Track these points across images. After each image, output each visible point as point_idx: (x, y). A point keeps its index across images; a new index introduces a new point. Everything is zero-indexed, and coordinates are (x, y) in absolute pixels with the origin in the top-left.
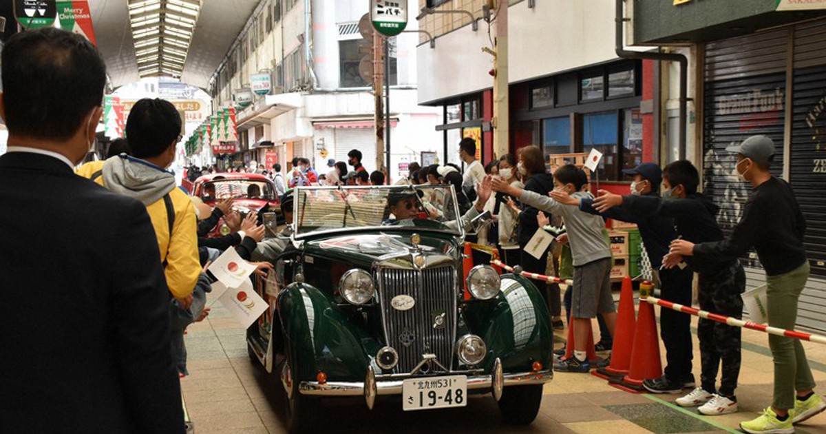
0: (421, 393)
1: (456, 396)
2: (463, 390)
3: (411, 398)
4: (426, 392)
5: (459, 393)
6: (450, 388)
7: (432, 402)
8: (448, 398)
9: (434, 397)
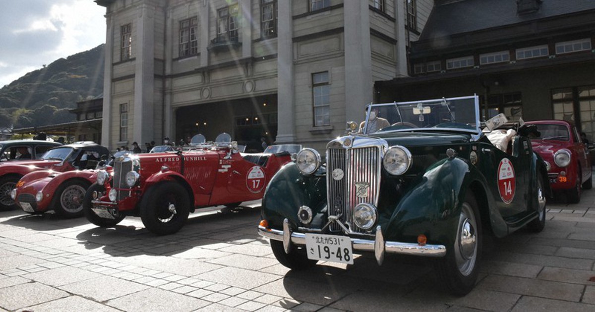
0: (319, 246)
1: (344, 254)
2: (349, 250)
3: (312, 249)
4: (322, 246)
5: (346, 251)
6: (339, 246)
7: (327, 256)
8: (339, 255)
9: (328, 251)
